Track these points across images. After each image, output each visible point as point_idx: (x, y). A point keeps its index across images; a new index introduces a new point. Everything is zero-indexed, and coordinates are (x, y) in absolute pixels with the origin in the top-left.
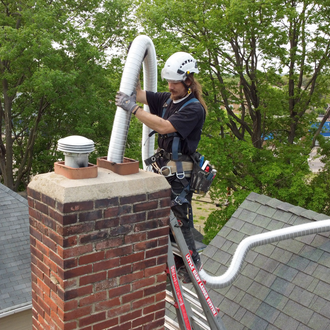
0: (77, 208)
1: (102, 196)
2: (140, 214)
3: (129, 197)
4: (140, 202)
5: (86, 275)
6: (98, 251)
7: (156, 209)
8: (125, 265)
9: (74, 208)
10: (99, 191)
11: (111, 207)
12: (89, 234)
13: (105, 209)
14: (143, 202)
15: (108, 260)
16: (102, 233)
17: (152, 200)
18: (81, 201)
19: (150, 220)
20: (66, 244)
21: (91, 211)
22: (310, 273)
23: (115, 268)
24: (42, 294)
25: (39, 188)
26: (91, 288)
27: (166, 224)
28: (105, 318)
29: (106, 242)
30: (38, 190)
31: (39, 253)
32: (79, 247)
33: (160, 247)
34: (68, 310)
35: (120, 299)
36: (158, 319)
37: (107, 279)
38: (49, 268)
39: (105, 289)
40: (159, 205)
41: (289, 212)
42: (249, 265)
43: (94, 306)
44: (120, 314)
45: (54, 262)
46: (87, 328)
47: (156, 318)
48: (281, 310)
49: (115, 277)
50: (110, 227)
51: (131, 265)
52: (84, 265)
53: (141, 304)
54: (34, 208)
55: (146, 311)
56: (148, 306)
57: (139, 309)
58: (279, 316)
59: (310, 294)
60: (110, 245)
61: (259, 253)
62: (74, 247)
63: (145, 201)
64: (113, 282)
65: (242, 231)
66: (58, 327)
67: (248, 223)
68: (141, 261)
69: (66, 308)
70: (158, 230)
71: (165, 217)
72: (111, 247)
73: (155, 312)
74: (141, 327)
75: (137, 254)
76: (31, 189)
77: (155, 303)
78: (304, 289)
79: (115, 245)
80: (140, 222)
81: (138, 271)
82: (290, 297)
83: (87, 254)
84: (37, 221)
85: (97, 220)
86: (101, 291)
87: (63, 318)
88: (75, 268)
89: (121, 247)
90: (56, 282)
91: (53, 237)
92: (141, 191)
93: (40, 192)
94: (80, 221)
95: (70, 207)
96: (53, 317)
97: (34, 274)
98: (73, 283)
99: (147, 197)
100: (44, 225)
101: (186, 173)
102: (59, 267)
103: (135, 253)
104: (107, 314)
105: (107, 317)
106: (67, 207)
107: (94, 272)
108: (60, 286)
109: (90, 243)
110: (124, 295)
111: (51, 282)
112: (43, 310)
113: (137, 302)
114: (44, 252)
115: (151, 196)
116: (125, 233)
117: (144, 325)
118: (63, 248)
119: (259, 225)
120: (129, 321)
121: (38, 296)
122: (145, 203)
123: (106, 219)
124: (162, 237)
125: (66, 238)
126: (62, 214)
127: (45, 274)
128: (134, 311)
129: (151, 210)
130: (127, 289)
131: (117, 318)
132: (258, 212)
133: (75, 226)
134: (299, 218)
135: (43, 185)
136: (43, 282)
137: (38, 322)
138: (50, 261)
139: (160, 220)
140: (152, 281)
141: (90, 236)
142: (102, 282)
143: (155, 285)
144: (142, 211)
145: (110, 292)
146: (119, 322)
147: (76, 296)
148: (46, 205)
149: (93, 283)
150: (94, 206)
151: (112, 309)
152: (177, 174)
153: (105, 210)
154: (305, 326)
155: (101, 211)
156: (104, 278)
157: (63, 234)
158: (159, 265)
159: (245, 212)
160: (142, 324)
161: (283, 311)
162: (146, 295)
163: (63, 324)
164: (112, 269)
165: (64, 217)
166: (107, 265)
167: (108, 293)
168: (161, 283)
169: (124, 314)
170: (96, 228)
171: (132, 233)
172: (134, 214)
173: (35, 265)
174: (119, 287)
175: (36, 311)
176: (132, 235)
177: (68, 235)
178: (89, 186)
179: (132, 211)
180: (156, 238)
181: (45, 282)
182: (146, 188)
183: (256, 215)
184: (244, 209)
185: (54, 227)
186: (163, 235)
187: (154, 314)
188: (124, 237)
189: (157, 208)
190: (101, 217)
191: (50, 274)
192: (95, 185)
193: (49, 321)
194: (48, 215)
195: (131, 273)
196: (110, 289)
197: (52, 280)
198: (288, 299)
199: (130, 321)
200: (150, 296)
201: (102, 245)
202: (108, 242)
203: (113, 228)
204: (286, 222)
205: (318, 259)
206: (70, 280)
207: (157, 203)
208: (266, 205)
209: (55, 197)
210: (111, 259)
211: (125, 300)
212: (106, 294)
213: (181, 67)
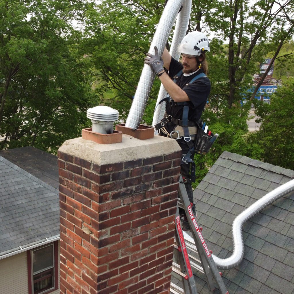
0: (111, 169)
1: (129, 159)
2: (157, 173)
3: (150, 158)
4: (158, 163)
5: (116, 226)
6: (125, 206)
7: (170, 169)
8: (144, 217)
9: (108, 169)
10: (127, 154)
11: (136, 168)
12: (119, 191)
13: (132, 169)
14: (160, 163)
15: (132, 213)
16: (129, 190)
17: (167, 161)
18: (114, 163)
19: (165, 178)
20: (101, 200)
21: (121, 171)
22: (282, 219)
23: (137, 219)
24: (72, 243)
25: (71, 152)
26: (118, 236)
27: (176, 181)
28: (128, 262)
29: (131, 198)
30: (71, 154)
31: (70, 207)
32: (111, 202)
33: (172, 200)
34: (101, 256)
35: (141, 245)
36: (168, 262)
37: (131, 229)
38: (81, 220)
39: (129, 237)
40: (172, 165)
41: (260, 168)
42: (227, 213)
43: (120, 251)
44: (140, 258)
45: (87, 215)
46: (115, 270)
47: (166, 261)
48: (259, 251)
49: (137, 227)
50: (135, 185)
51: (149, 217)
52: (114, 218)
53: (155, 249)
54: (65, 169)
55: (160, 254)
56: (161, 251)
57: (154, 253)
58: (258, 256)
59: (284, 236)
60: (134, 200)
61: (236, 203)
62: (107, 202)
63: (162, 162)
64: (135, 231)
65: (219, 184)
66: (90, 270)
67: (224, 177)
68: (157, 213)
69: (100, 254)
70: (170, 186)
71: (176, 175)
72: (135, 202)
73: (165, 255)
74: (155, 268)
75: (154, 207)
76: (62, 153)
77: (166, 248)
78: (278, 233)
79: (138, 200)
80: (157, 179)
81: (155, 221)
82: (266, 240)
83: (117, 208)
84: (69, 180)
85: (125, 179)
86: (126, 239)
87: (96, 263)
88: (107, 220)
89: (142, 201)
90: (89, 232)
91: (86, 194)
92: (159, 153)
93: (73, 156)
94: (112, 180)
95: (106, 168)
96: (84, 262)
97: (63, 226)
98: (105, 233)
99: (163, 158)
100: (77, 184)
101: (192, 136)
102: (93, 219)
103: (153, 206)
104: (130, 258)
105: (130, 261)
106: (104, 168)
107: (121, 223)
108: (93, 236)
109: (119, 199)
110: (144, 242)
111: (83, 232)
112: (73, 256)
113: (153, 248)
114: (76, 207)
115: (167, 157)
116: (145, 189)
117: (157, 266)
118: (98, 204)
119: (233, 179)
120: (146, 264)
121: (67, 244)
122: (162, 163)
123: (132, 178)
124: (173, 192)
125: (102, 195)
126: (99, 175)
127: (75, 226)
128: (150, 255)
129: (166, 170)
130: (145, 237)
131: (138, 262)
132: (231, 168)
133: (108, 184)
134: (268, 173)
135: (76, 149)
136: (74, 233)
137: (66, 266)
138: (82, 214)
139: (173, 178)
140: (164, 229)
141: (120, 192)
142: (127, 231)
143: (166, 233)
144: (160, 170)
145: (133, 239)
146: (139, 265)
147: (107, 244)
148: (79, 166)
149: (120, 232)
150: (124, 167)
151: (134, 254)
152: (184, 138)
153: (131, 170)
154: (282, 264)
155: (128, 171)
156: (129, 228)
157: (99, 192)
158: (170, 216)
159: (220, 168)
160: (156, 265)
161: (261, 251)
162: (160, 241)
163: (96, 267)
164: (135, 220)
165: (100, 177)
166: (131, 217)
167: (131, 240)
168: (171, 231)
169: (143, 258)
170: (125, 186)
171: (151, 189)
172: (153, 173)
173: (64, 218)
174: (140, 235)
175: (65, 257)
176: (151, 192)
177: (103, 193)
178: (119, 150)
179: (152, 171)
180: (169, 193)
181: (76, 232)
182: (163, 150)
183: (230, 170)
184: (219, 166)
185: (88, 185)
186: (174, 191)
187: (165, 257)
188: (145, 193)
189: (170, 167)
190: (128, 177)
191: (82, 225)
192: (123, 149)
193: (80, 266)
194: (81, 175)
195: (149, 223)
196: (133, 237)
197: (84, 231)
198: (264, 241)
199: (147, 263)
200: (163, 242)
201: (128, 200)
202: (133, 198)
203: (137, 185)
204: (258, 177)
205: (288, 207)
206: (104, 230)
207: (171, 164)
208: (238, 162)
209: (91, 160)
210: (135, 212)
211: (144, 246)
212: (130, 242)
213: (197, 44)
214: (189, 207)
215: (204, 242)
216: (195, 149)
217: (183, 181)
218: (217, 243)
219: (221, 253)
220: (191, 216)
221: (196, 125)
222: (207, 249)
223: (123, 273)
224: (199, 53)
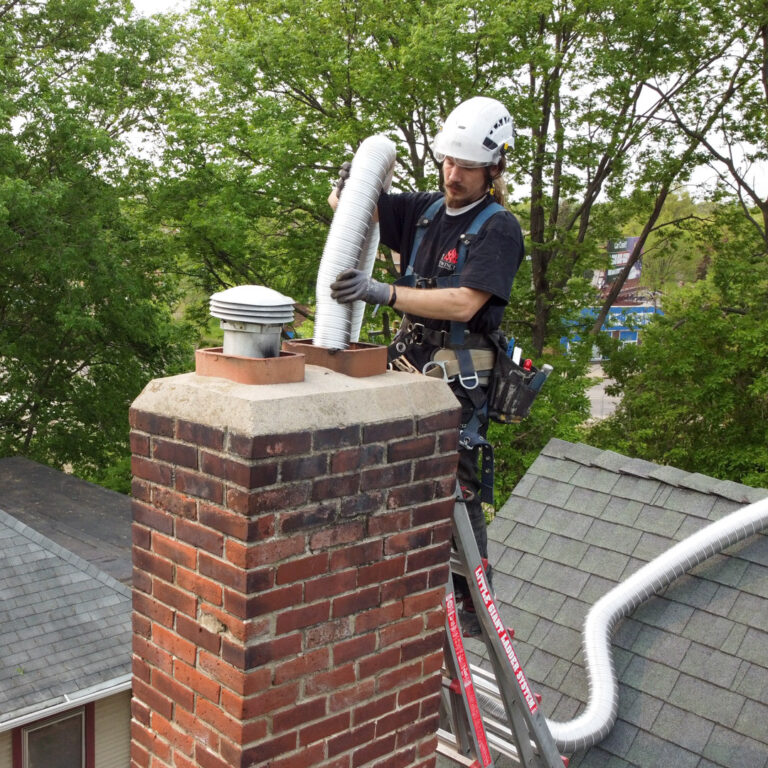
0: (279, 447)
1: (327, 422)
2: (400, 467)
3: (381, 425)
4: (402, 439)
5: (290, 609)
6: (316, 553)
7: (433, 457)
8: (366, 588)
9: (273, 448)
10: (321, 409)
11: (345, 449)
12: (299, 510)
13: (333, 452)
14: (406, 438)
15: (334, 574)
16: (325, 509)
17: (425, 435)
18: (288, 432)
19: (417, 483)
20: (254, 533)
21: (305, 456)
22: (724, 612)
23: (346, 594)
24: (167, 661)
25: (168, 408)
26: (298, 639)
27: (448, 492)
28: (323, 714)
29: (331, 532)
30: (168, 414)
31: (162, 563)
32: (278, 542)
33: (436, 545)
34: (252, 692)
35: (356, 667)
36: (427, 718)
37: (330, 619)
38: (193, 596)
39: (326, 643)
40: (437, 448)
41: (652, 479)
42: (570, 601)
43: (302, 682)
44: (354, 703)
45: (212, 581)
46: (289, 735)
47: (423, 716)
48: (665, 698)
49: (346, 616)
50: (341, 497)
51: (378, 588)
52: (287, 586)
53: (394, 680)
54: (150, 457)
55: (408, 695)
56: (408, 686)
57: (392, 692)
58: (663, 712)
59: (729, 658)
60: (339, 540)
61: (592, 574)
62: (269, 540)
63: (411, 437)
64: (341, 626)
65: (543, 525)
66: (221, 735)
67: (555, 507)
68: (399, 578)
69: (248, 687)
70: (432, 505)
71: (448, 474)
72: (341, 544)
73: (421, 701)
74: (393, 737)
75: (392, 561)
76: (144, 413)
77: (422, 680)
78: (714, 649)
79: (350, 540)
80: (398, 484)
81: (392, 602)
82: (682, 669)
83: (294, 559)
84: (160, 487)
85: (317, 479)
86: (318, 648)
87: (238, 713)
88: (269, 591)
89: (359, 543)
90: (219, 626)
91: (210, 519)
92: (403, 413)
93: (173, 418)
94: (283, 480)
95: (267, 445)
96: (202, 714)
97: (140, 615)
98: (263, 629)
99: (414, 427)
100: (184, 495)
101: (481, 374)
102: (230, 589)
103: (388, 558)
104: (327, 704)
105: (327, 710)
106: (261, 445)
107: (305, 602)
108: (229, 637)
109: (299, 533)
110: (363, 658)
111: (201, 630)
112: (170, 700)
113: (388, 676)
114: (181, 558)
115: (423, 424)
116: (369, 511)
117: (399, 730)
118: (245, 544)
119: (582, 509)
120: (370, 721)
121: (152, 667)
122: (412, 440)
123: (334, 476)
124: (440, 522)
125: (255, 519)
126: (248, 463)
127: (178, 612)
128: (380, 697)
129: (422, 459)
130: (366, 645)
131: (348, 714)
132: (574, 482)
133: (273, 491)
134: (676, 493)
135: (182, 401)
136: (174, 633)
137: (150, 731)
138: (199, 578)
139: (438, 482)
140: (417, 627)
141: (301, 515)
142: (321, 627)
143: (422, 636)
144: (404, 459)
145: (336, 650)
146: (351, 724)
147: (268, 659)
148: (190, 445)
149: (302, 628)
150: (312, 445)
151: (338, 691)
152: (461, 379)
153: (332, 455)
154: (730, 732)
155: (325, 456)
156: (324, 619)
157: (247, 511)
158: (432, 590)
160: (396, 727)
161: (671, 700)
162: (406, 658)
163: (237, 725)
164: (342, 596)
165: (252, 469)
166: (330, 586)
167: (331, 652)
168: (434, 632)
169: (361, 704)
170: (315, 498)
171: (382, 511)
172: (389, 465)
173: (146, 595)
174: (353, 638)
175: (145, 706)
176: (383, 517)
177: (258, 513)
178: (299, 399)
179: (385, 460)
180: (428, 526)
181: (178, 631)
182: (413, 405)
183: (571, 488)
184: (539, 477)
185: (216, 495)
186: (442, 518)
187: (418, 704)
188: (367, 521)
189: (432, 453)
190: (324, 473)
191: (197, 610)
192: (310, 398)
193: (191, 725)
194: (197, 469)
195: (378, 606)
196: (336, 644)
197: (203, 625)
198: (678, 673)
199: (372, 720)
200: (413, 662)
201: (323, 537)
202: (335, 532)
203: (347, 499)
204: (648, 502)
205: (738, 580)
206: (258, 620)
207: (434, 443)
208: (592, 466)
209: (225, 424)
210: (341, 572)
211: (366, 670)
212: (328, 656)
213: (491, 132)
214: (480, 570)
215: (519, 669)
216: (490, 408)
217: (461, 497)
218: (547, 682)
219: (558, 710)
220: (483, 594)
221: (490, 345)
222: (528, 690)
223: (309, 746)
224: (495, 156)
